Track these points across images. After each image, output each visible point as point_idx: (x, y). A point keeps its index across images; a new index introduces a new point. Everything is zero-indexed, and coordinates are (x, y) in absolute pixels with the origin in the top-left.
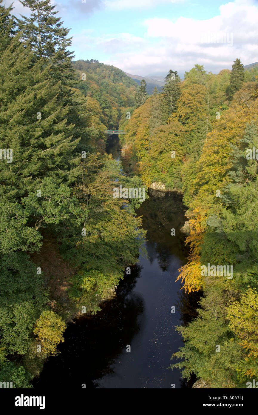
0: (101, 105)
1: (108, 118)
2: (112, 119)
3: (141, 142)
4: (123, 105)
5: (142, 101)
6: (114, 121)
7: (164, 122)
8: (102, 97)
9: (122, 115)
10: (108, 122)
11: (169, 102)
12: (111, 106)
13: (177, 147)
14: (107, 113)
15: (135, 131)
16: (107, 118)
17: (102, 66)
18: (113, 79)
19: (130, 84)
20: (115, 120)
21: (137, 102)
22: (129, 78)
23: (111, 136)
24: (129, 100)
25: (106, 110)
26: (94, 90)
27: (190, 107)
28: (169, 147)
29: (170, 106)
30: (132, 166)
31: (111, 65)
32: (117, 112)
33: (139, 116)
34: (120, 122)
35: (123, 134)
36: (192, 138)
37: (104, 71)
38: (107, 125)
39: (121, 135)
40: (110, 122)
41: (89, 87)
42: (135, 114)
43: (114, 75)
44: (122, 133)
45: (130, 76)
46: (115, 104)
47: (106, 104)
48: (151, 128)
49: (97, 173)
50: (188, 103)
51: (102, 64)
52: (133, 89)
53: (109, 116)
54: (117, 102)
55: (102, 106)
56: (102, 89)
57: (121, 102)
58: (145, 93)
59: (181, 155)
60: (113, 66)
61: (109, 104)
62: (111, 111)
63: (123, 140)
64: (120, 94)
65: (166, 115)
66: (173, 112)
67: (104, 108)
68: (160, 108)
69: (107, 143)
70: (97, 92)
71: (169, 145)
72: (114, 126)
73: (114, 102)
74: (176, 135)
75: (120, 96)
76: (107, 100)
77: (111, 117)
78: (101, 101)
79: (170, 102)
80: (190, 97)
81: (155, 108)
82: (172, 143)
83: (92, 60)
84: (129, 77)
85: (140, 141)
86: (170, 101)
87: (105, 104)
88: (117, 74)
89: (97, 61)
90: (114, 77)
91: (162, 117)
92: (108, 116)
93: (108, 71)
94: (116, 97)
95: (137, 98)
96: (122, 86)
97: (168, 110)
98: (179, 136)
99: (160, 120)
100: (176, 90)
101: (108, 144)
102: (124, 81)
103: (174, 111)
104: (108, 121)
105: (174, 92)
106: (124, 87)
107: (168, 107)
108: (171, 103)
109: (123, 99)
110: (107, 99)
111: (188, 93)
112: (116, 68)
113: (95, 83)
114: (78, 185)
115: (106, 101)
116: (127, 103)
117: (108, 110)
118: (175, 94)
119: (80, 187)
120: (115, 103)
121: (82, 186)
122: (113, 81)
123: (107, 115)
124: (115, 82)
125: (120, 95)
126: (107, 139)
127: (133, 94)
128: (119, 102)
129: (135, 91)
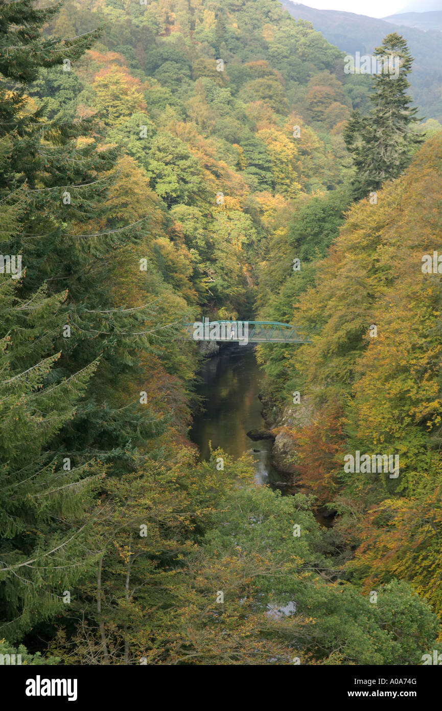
0: (152, 184)
1: (193, 254)
2: (214, 261)
3: (396, 386)
4: (273, 185)
5: (389, 157)
6: (226, 273)
8: (160, 140)
10: (195, 276)
12: (208, 186)
14: (187, 227)
15: (352, 326)
16: (185, 257)
19: (310, 65)
20: (233, 264)
23: (213, 356)
24: (304, 153)
25: (179, 209)
26: (116, 97)
30: (342, 524)
32: (245, 221)
33: (379, 241)
35: (282, 340)
38: (192, 293)
39: (271, 347)
40: (206, 274)
41: (87, 84)
42: (355, 226)
44: (277, 338)
46: (228, 176)
47: (181, 180)
49: (182, 565)
52: (326, 89)
53: (202, 244)
54: (239, 167)
55: (162, 188)
56: (154, 96)
57: (260, 167)
58: (405, 113)
61: (195, 179)
62: (209, 217)
63: (283, 375)
64: (258, 119)
67: (170, 200)
69: (193, 395)
70: (132, 110)
72: (227, 297)
73: (222, 163)
75: (257, 135)
76: (184, 157)
77: (208, 253)
78: (154, 164)
85: (387, 380)
87: (174, 178)
92: (197, 247)
94: (236, 141)
95: (359, 143)
96: (263, 75)
101: (200, 398)
104: (196, 271)
106: (275, 84)
109: (276, 147)
110: (183, 149)
113: (117, 62)
114: (68, 639)
115: (182, 163)
116: (295, 168)
117: (193, 210)
119: (82, 650)
120: (232, 170)
121: (92, 649)
122: (216, 47)
123: (189, 241)
125: (254, 129)
126: (198, 373)
127: (325, 120)
128: (251, 165)
129: (335, 100)
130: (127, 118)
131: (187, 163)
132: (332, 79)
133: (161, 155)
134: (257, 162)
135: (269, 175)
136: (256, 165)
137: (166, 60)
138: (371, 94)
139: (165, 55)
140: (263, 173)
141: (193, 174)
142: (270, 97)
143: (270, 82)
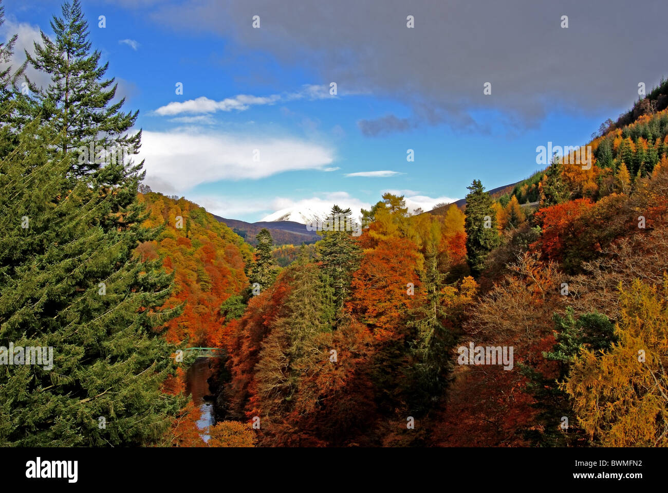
22: (223, 226)
29: (338, 287)
58: (269, 261)
66: (346, 301)
79: (338, 278)
90: (189, 225)
99: (317, 322)
100: (351, 252)
103: (349, 298)
105: (346, 256)
107: (332, 289)
108: (341, 282)
118: (349, 260)
124: (190, 236)
128: (202, 281)
132: (234, 246)
135: (210, 285)
136: (204, 281)
137: (166, 238)
140: (207, 284)
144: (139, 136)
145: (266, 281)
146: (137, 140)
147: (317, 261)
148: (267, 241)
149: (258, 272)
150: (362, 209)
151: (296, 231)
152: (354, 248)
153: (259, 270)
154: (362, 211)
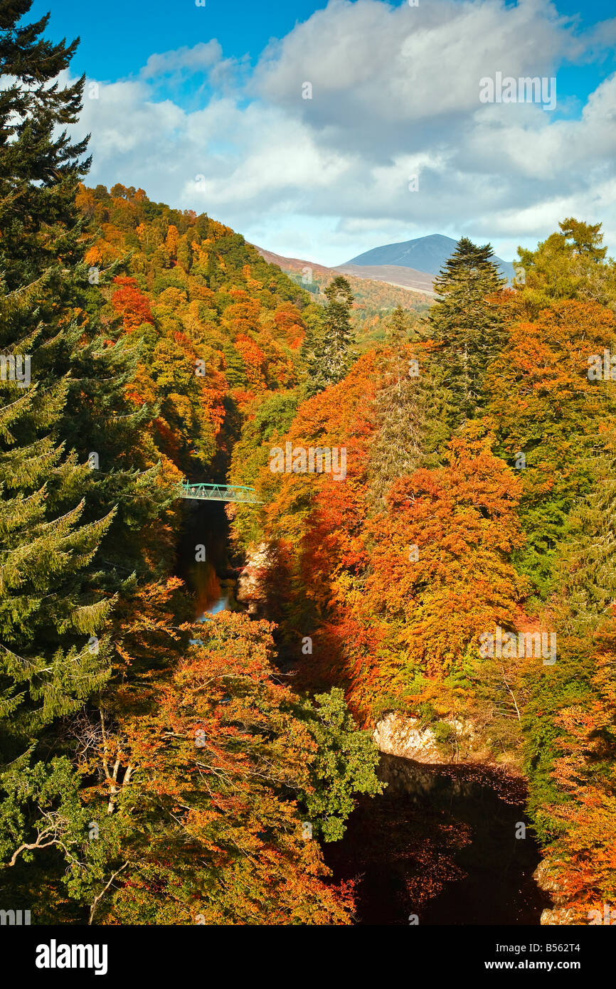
0: (154, 377)
1: (184, 432)
2: (199, 438)
5: (334, 369)
6: (208, 448)
7: (434, 458)
8: (162, 345)
9: (246, 424)
10: (186, 449)
11: (455, 373)
13: (490, 563)
14: (180, 410)
15: (302, 491)
16: (180, 433)
17: (160, 213)
18: (205, 271)
19: (277, 296)
20: (213, 441)
21: (312, 372)
22: (275, 270)
25: (175, 397)
27: (544, 394)
28: (455, 564)
29: (458, 389)
31: (198, 214)
33: (323, 430)
34: (234, 454)
36: (553, 526)
37: (169, 238)
40: (193, 448)
41: (108, 299)
42: (305, 419)
43: (213, 255)
45: (277, 263)
46: (214, 375)
47: (176, 375)
48: (376, 482)
50: (536, 379)
51: (162, 205)
52: (288, 315)
53: (189, 424)
54: (222, 368)
55: (161, 380)
56: (159, 311)
57: (237, 369)
58: (346, 336)
59: (507, 602)
60: (209, 216)
61: (187, 375)
62: (196, 406)
64: (237, 333)
65: (439, 427)
66: (471, 417)
67: (166, 390)
68: (415, 397)
70: (141, 321)
71: (457, 557)
72: (209, 466)
73: (208, 365)
74: (485, 513)
75: (237, 345)
76: (181, 358)
77: (195, 430)
78: (157, 362)
79: (460, 373)
80: (546, 351)
81: (395, 396)
82: (468, 548)
83: (119, 189)
84: (273, 266)
86: (457, 371)
87: (171, 373)
88: (223, 252)
89: (142, 192)
90: (213, 265)
91: (423, 434)
92: (186, 426)
93: (185, 237)
94: (220, 349)
95: (312, 357)
96: (242, 301)
97: (450, 408)
98: (499, 515)
99: (416, 449)
100: (487, 326)
102: (250, 281)
103: (478, 410)
104: (186, 444)
105: (477, 333)
106: (249, 308)
107: (448, 394)
108: (464, 381)
109: (249, 355)
110: (179, 352)
111: (538, 337)
112: (219, 225)
115: (178, 362)
116: (264, 372)
117: (184, 399)
118: (483, 341)
120: (217, 370)
122: (208, 278)
123: (181, 422)
124: (214, 284)
125: (234, 341)
127: (287, 337)
128: (230, 367)
129: (296, 323)
130: (137, 327)
131: (182, 363)
132: (293, 308)
133: (163, 355)
134: (234, 365)
135: (243, 375)
136: (234, 368)
137: (169, 286)
138: (322, 322)
139: (168, 282)
140: (239, 374)
141: (185, 371)
142: (247, 318)
143: (247, 307)
144: (78, 88)
145: (339, 373)
146: (76, 96)
147: (424, 340)
148: (345, 299)
149: (324, 354)
150: (519, 248)
151: (410, 285)
152: (493, 319)
153: (326, 351)
154: (520, 252)
